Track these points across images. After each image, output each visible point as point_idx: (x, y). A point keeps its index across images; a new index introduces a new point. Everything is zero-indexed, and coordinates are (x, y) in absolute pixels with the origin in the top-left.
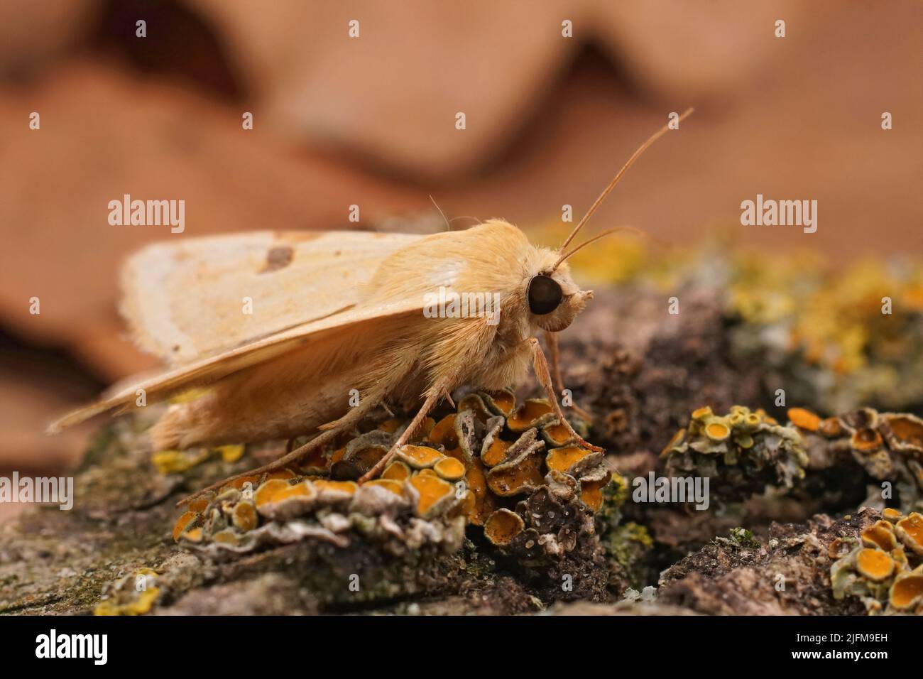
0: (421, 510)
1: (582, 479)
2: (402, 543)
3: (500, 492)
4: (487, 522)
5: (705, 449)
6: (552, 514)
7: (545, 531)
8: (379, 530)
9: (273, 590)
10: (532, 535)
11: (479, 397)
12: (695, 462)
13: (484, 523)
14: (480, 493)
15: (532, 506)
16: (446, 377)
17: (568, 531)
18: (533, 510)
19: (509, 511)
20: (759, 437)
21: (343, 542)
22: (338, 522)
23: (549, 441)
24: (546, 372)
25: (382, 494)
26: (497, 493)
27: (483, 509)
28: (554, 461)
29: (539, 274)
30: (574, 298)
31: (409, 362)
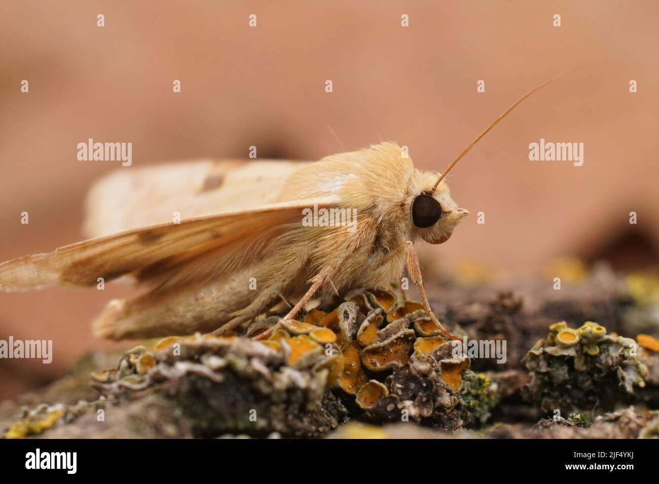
0: (291, 362)
1: (442, 361)
2: (270, 384)
3: (372, 367)
4: (359, 391)
5: (557, 352)
6: (412, 386)
7: (405, 398)
8: (249, 370)
9: (150, 406)
10: (393, 400)
11: (364, 295)
12: (549, 365)
13: (357, 392)
14: (354, 367)
15: (397, 379)
16: (329, 267)
17: (424, 399)
18: (397, 381)
19: (377, 382)
20: (604, 346)
21: (219, 378)
22: (215, 362)
23: (418, 331)
24: (418, 271)
25: (258, 347)
26: (369, 368)
27: (357, 381)
28: (421, 345)
29: (422, 193)
30: (452, 214)
31: (302, 258)
